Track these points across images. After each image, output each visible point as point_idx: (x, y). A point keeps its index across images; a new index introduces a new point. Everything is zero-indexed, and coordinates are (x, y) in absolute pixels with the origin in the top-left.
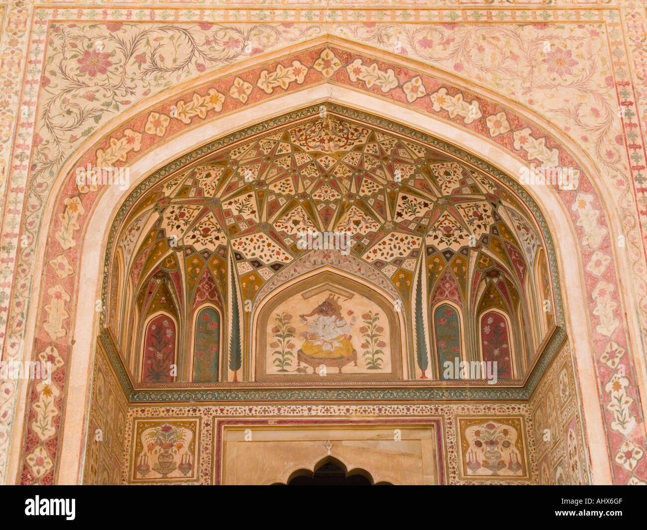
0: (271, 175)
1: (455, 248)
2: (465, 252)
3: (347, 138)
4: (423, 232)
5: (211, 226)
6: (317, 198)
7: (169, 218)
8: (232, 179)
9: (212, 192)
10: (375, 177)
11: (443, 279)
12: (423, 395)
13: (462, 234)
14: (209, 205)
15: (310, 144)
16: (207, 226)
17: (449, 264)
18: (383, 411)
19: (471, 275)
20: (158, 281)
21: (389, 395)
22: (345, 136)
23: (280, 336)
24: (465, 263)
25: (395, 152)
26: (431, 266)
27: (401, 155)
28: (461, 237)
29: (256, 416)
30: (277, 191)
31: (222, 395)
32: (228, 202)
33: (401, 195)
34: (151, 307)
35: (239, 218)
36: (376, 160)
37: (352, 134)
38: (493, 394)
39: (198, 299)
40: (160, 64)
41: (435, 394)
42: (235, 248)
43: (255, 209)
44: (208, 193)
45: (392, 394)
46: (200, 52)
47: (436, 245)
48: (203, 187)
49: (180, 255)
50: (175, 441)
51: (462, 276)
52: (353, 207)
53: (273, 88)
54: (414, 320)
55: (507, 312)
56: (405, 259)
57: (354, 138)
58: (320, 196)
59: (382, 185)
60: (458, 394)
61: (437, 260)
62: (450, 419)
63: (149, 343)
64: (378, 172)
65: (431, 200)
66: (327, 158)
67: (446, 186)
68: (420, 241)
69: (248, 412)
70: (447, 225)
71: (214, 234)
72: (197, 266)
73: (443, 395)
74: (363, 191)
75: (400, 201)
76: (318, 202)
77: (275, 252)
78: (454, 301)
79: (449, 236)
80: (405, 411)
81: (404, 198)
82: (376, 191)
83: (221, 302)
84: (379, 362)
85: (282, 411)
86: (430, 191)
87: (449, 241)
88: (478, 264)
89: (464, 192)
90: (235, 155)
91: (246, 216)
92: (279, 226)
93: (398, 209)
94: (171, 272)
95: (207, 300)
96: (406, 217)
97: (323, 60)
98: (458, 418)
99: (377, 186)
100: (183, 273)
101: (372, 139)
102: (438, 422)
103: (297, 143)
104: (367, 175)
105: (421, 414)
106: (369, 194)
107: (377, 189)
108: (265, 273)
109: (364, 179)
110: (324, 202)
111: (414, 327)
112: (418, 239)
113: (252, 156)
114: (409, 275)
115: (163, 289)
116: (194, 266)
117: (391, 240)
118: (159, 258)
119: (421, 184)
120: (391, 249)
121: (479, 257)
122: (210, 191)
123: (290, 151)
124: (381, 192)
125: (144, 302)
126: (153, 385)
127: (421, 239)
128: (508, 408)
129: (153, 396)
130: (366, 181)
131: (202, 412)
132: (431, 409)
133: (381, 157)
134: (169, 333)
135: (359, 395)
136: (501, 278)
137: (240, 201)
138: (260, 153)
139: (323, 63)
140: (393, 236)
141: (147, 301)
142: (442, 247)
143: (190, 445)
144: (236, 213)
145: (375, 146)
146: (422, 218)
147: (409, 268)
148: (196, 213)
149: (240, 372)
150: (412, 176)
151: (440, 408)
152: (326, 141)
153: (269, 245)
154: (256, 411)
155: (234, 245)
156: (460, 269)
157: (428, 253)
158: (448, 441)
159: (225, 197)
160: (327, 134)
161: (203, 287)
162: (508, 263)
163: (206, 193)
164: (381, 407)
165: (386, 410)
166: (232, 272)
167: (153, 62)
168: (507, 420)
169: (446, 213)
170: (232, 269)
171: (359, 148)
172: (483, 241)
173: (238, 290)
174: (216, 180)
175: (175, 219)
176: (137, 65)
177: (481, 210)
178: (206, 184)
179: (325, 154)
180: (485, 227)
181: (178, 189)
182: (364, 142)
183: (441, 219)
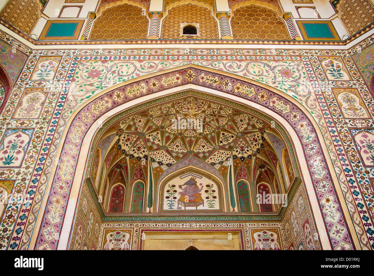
0: (167, 124)
1: (246, 155)
2: (250, 157)
3: (199, 107)
4: (231, 149)
5: (141, 146)
6: (186, 135)
7: (123, 140)
8: (150, 124)
9: (142, 130)
10: (211, 125)
11: (241, 169)
12: (234, 218)
13: (248, 149)
14: (141, 136)
15: (183, 110)
16: (139, 146)
17: (243, 163)
18: (216, 226)
19: (253, 167)
20: (118, 170)
21: (218, 219)
22: (198, 106)
23: (170, 194)
24: (250, 162)
25: (219, 112)
26: (235, 164)
27: (222, 113)
28: (248, 151)
29: (158, 228)
30: (169, 131)
31: (144, 218)
32: (148, 135)
33: (222, 132)
34: (115, 181)
35: (153, 143)
36: (211, 117)
37: (201, 105)
38: (265, 218)
39: (135, 178)
40: (121, 74)
41: (239, 218)
42: (151, 156)
43: (160, 139)
44: (140, 130)
45: (220, 218)
46: (138, 70)
47: (237, 155)
48: (138, 126)
49: (128, 158)
50: (122, 238)
51: (249, 168)
52: (202, 139)
53: (168, 84)
54: (229, 187)
55: (269, 184)
56: (224, 161)
57: (202, 107)
58: (187, 134)
59: (214, 128)
60: (249, 218)
61: (238, 162)
62: (246, 229)
63: (113, 196)
64: (212, 122)
65: (235, 134)
66: (190, 117)
67: (241, 127)
68: (230, 153)
69: (155, 226)
70: (242, 145)
71: (143, 150)
72: (135, 163)
73: (243, 219)
74: (206, 132)
75: (221, 136)
76: (187, 137)
77: (168, 159)
78: (246, 179)
79: (242, 150)
80: (226, 226)
81: (223, 134)
82: (211, 131)
83: (145, 180)
84: (214, 205)
85: (170, 226)
86: (234, 130)
87: (243, 153)
88: (256, 162)
89: (249, 129)
90: (151, 112)
91: (156, 142)
92: (170, 148)
93: (221, 140)
94: (123, 165)
95: (139, 179)
96: (224, 143)
97: (189, 74)
98: (250, 229)
99: (212, 129)
100: (129, 166)
101: (209, 106)
102: (241, 231)
103: (178, 109)
104: (207, 124)
105: (233, 227)
106: (208, 133)
107: (212, 130)
108: (164, 168)
109: (206, 126)
110: (189, 137)
111: (229, 190)
112: (229, 153)
113: (159, 114)
114: (226, 168)
115: (120, 173)
116: (134, 164)
117: (218, 154)
118: (118, 158)
119: (230, 127)
120: (218, 158)
121: (256, 160)
122: (141, 129)
123: (175, 113)
124: (213, 131)
125: (112, 179)
126: (114, 213)
127: (231, 152)
128: (272, 224)
129: (113, 219)
130: (207, 127)
131: (134, 226)
132: (238, 225)
133: (213, 115)
134: (122, 192)
135: (205, 219)
136: (266, 168)
137: (154, 135)
138: (162, 112)
139: (188, 75)
140: (219, 152)
141: (113, 178)
142: (240, 156)
143: (128, 240)
144: (152, 140)
145: (210, 110)
146: (231, 143)
147: (226, 165)
148: (135, 139)
149: (152, 209)
150: (226, 123)
151: (242, 225)
152: (190, 109)
153: (166, 156)
154: (159, 225)
155: (151, 155)
156: (248, 165)
157: (234, 158)
158: (246, 239)
159: (147, 133)
160: (190, 106)
161: (137, 173)
162: (269, 160)
163: (139, 130)
164: (215, 224)
165: (217, 225)
166: (150, 166)
167: (119, 73)
168: (272, 230)
169: (241, 140)
170: (150, 165)
171: (204, 112)
172: (257, 152)
173: (152, 174)
174: (143, 124)
175: (126, 141)
176: (112, 74)
177: (256, 137)
178: (139, 125)
179: (190, 115)
180: (258, 145)
181: (127, 126)
182: (206, 109)
183: (239, 143)
